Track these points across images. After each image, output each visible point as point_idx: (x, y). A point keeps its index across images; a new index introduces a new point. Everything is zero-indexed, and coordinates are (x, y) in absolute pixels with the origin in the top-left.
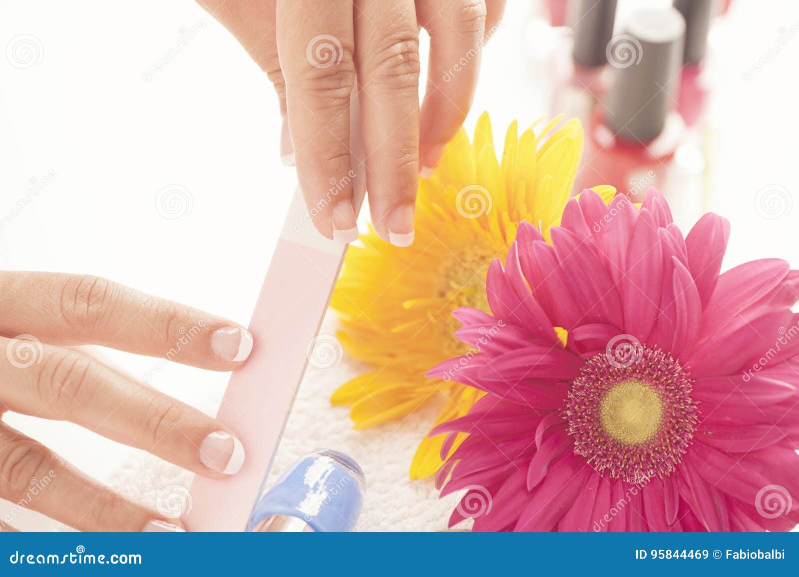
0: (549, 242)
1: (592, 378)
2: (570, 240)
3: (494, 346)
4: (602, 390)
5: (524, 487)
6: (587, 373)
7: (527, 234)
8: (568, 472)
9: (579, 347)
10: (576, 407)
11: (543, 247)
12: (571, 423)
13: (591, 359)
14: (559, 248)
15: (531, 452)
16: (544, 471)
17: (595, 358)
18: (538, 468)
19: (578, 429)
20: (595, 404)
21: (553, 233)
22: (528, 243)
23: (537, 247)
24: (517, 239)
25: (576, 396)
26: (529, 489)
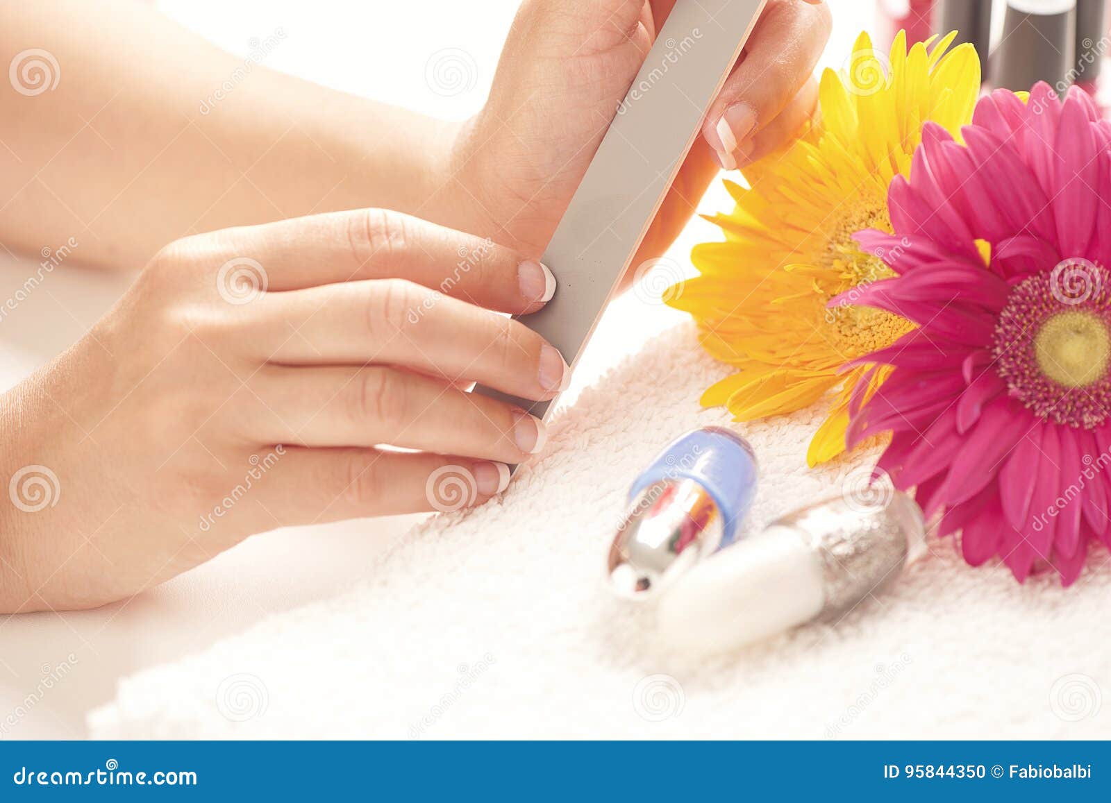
0: (960, 141)
1: (1023, 310)
2: (986, 139)
3: (908, 259)
4: (1037, 323)
5: (954, 430)
6: (1016, 303)
7: (932, 135)
8: (1004, 416)
9: (1005, 269)
10: (1007, 344)
11: (954, 148)
12: (1003, 362)
13: (1019, 284)
14: (974, 149)
15: (960, 387)
16: (976, 411)
17: (1026, 283)
18: (970, 408)
19: (1010, 370)
20: (1029, 340)
21: (965, 132)
22: (936, 146)
23: (949, 149)
24: (923, 141)
25: (1006, 331)
26: (961, 429)
